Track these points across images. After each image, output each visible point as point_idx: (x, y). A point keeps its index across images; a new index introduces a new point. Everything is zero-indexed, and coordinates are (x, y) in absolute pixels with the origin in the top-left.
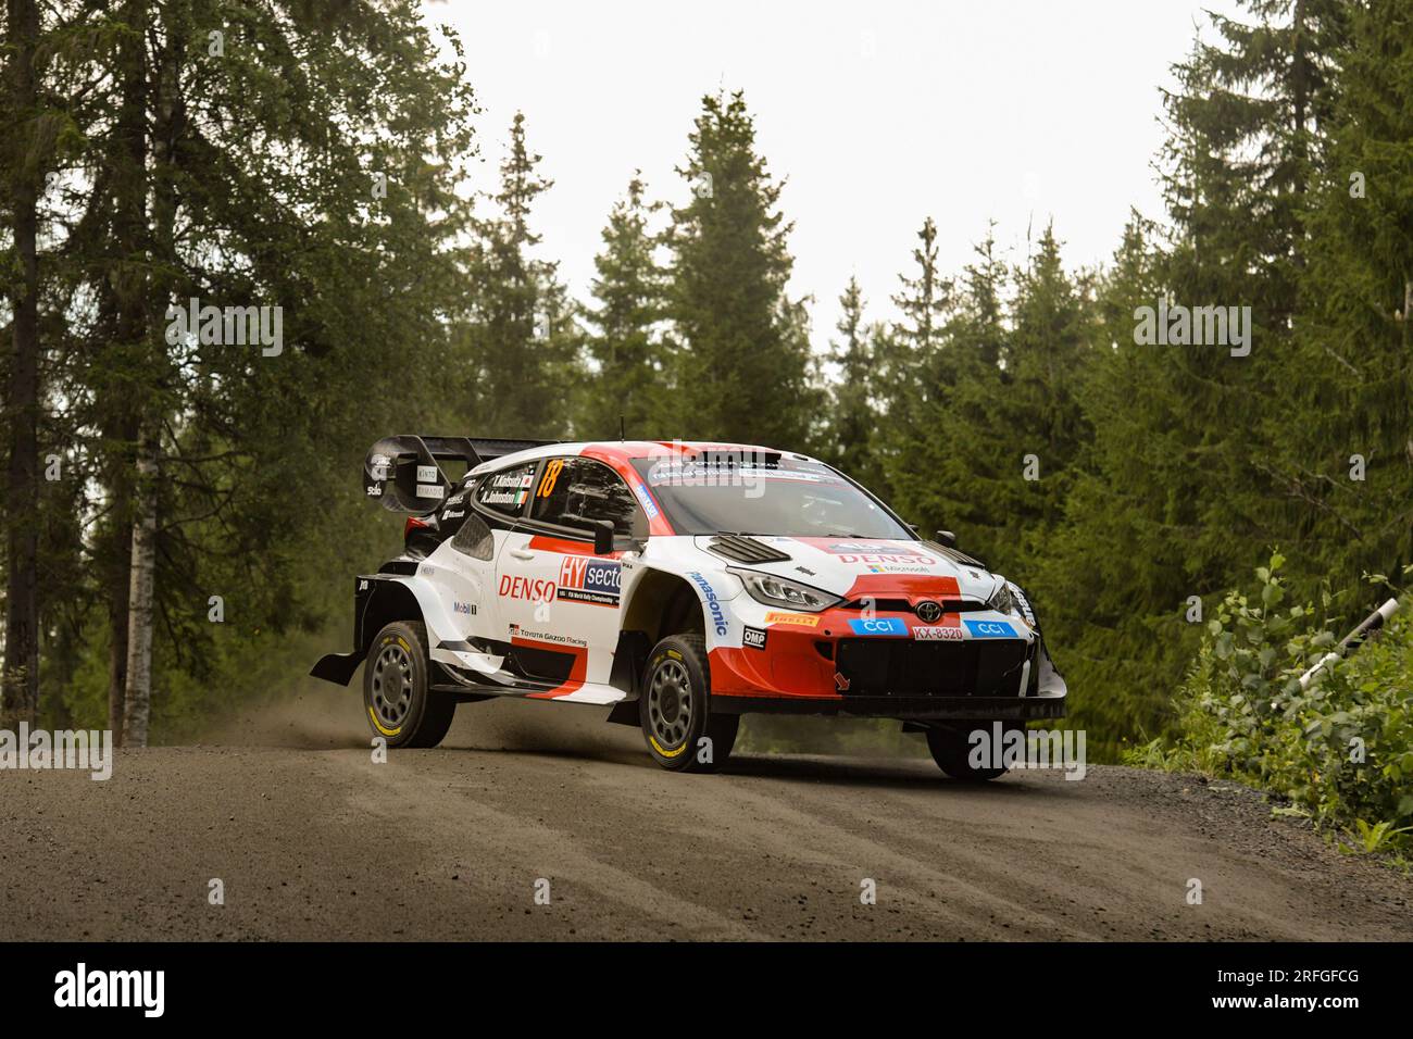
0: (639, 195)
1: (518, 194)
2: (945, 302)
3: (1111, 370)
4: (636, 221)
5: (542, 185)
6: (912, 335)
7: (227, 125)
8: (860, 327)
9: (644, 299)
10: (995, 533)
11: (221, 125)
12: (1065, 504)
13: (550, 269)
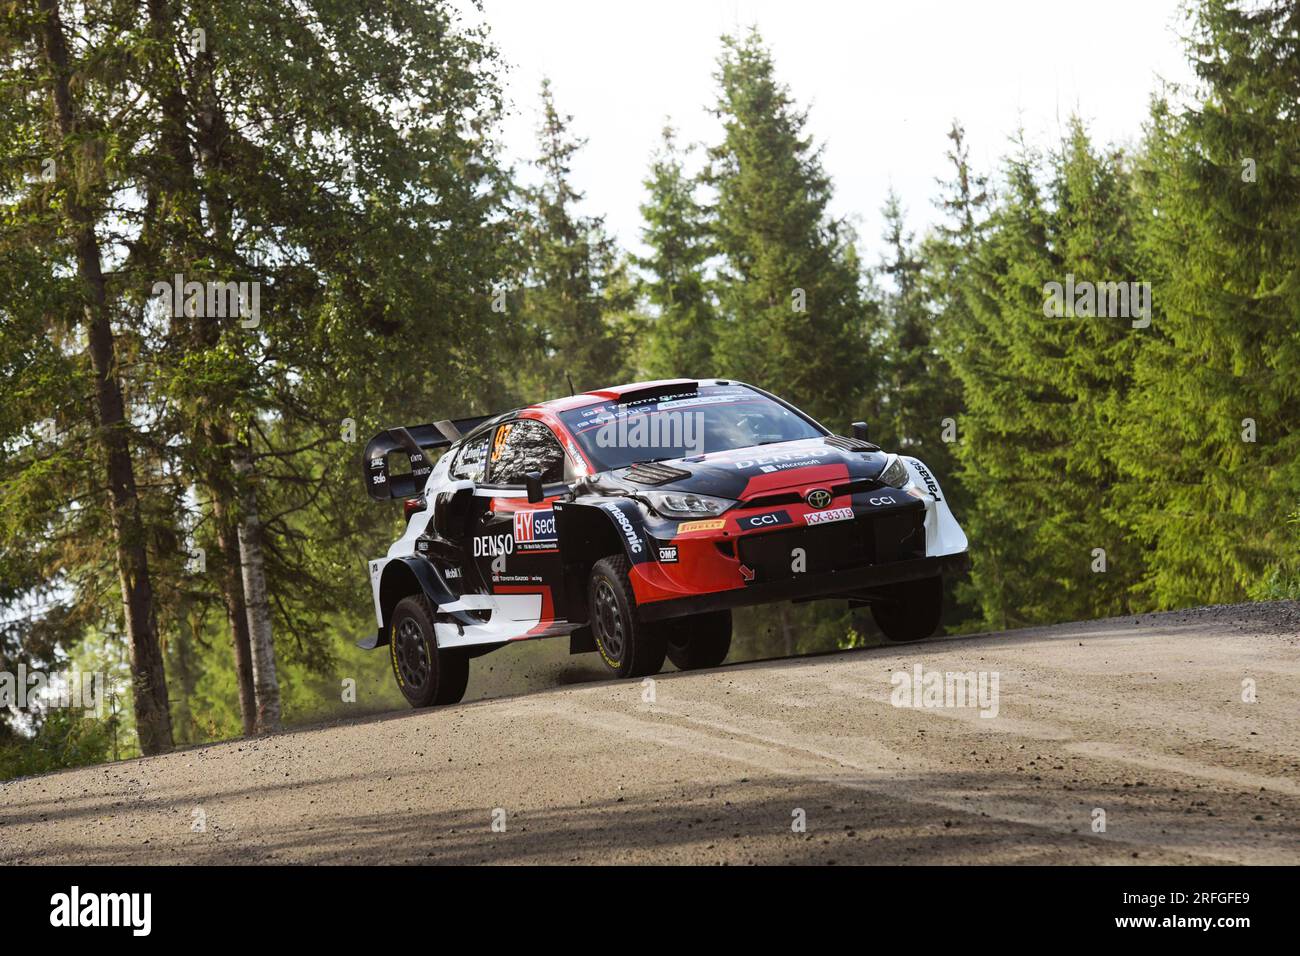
0: (671, 140)
1: (557, 156)
2: (983, 197)
3: (1158, 234)
4: (674, 165)
5: (577, 144)
6: (956, 234)
7: (268, 124)
8: (903, 236)
9: (693, 239)
10: (1068, 409)
11: (263, 126)
12: (1133, 370)
13: (598, 223)
